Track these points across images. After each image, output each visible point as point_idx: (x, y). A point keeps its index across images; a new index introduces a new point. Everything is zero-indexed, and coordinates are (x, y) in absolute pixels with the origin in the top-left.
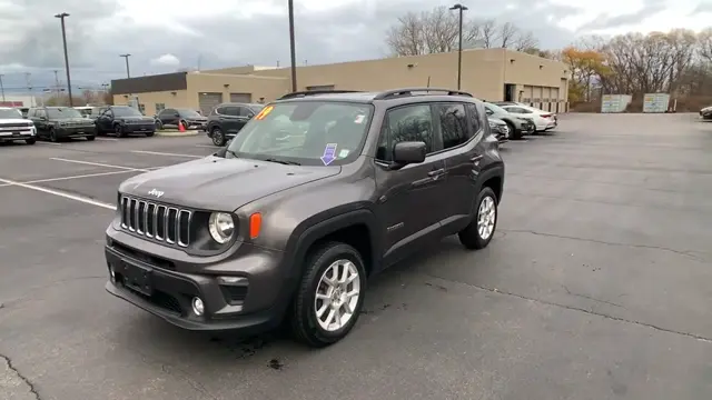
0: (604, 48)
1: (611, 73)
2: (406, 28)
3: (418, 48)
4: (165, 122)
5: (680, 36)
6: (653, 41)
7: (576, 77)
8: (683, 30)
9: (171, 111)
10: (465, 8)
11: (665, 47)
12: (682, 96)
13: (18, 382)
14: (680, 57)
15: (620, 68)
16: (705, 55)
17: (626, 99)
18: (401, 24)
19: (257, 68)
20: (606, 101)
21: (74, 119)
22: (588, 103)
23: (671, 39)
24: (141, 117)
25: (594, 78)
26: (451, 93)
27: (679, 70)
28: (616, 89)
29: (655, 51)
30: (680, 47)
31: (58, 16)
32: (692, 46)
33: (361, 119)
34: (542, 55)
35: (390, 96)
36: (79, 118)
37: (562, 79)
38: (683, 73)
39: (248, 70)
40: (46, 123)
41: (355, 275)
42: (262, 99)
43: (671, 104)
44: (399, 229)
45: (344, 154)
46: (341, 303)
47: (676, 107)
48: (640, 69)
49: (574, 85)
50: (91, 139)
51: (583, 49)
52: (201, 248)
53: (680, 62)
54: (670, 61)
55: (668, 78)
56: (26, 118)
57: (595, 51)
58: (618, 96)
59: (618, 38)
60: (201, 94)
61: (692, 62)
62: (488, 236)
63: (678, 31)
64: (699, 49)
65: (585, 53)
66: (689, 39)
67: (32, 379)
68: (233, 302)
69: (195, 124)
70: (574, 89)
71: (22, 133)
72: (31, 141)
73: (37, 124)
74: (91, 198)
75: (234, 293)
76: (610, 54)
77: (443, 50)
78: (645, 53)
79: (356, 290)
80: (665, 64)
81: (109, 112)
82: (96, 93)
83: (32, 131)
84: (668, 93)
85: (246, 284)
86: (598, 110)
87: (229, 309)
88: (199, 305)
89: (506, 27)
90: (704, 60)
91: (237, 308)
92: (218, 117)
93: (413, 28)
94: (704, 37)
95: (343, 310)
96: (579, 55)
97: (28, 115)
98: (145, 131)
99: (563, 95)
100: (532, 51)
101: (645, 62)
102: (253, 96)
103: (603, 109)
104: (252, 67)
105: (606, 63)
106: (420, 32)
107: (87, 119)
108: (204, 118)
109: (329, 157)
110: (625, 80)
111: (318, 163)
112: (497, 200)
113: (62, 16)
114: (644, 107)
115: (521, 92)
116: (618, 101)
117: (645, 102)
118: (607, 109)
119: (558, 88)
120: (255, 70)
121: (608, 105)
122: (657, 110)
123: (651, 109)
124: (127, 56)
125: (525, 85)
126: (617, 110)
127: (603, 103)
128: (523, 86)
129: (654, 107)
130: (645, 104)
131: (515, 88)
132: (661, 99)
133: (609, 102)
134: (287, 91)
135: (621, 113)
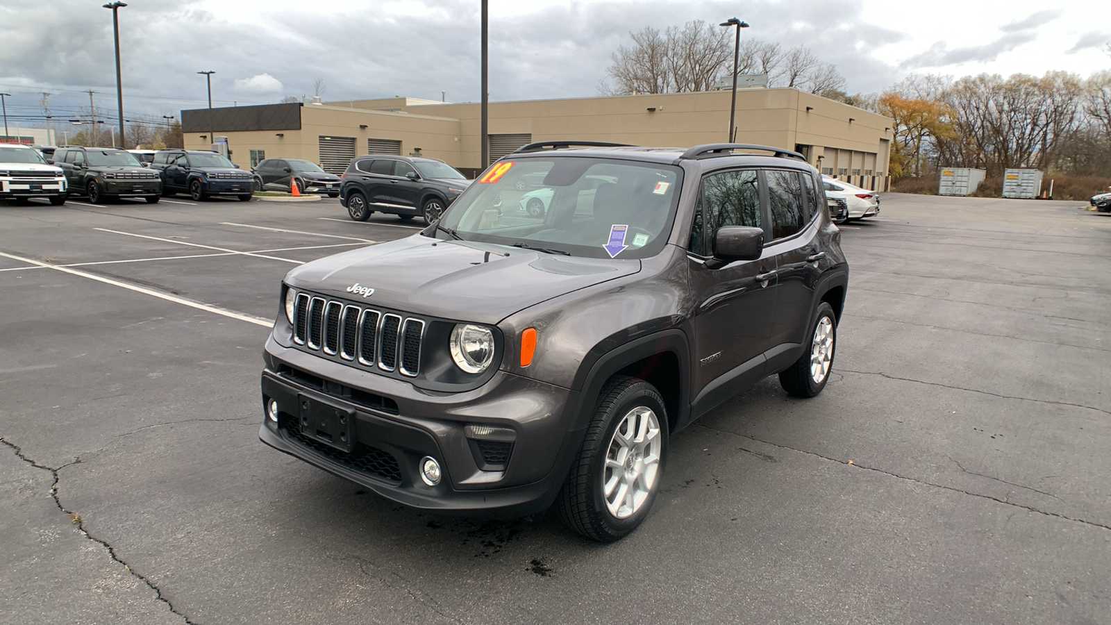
0: (945, 95)
1: (953, 134)
2: (642, 51)
3: (660, 81)
4: (268, 179)
5: (1059, 83)
6: (1016, 90)
7: (900, 138)
8: (1064, 73)
9: (278, 163)
10: (744, 25)
11: (1036, 99)
12: (1061, 175)
13: (134, 583)
14: (1057, 114)
15: (968, 128)
16: (1094, 113)
17: (978, 176)
18: (634, 44)
19: (410, 102)
20: (948, 177)
21: (126, 169)
22: (917, 178)
23: (1045, 87)
24: (233, 171)
25: (928, 141)
26: (778, 154)
27: (1056, 135)
28: (960, 159)
29: (1020, 104)
30: (1058, 99)
31: (109, 6)
32: (1076, 99)
33: (662, 188)
34: (850, 102)
35: (702, 154)
36: (136, 168)
37: (881, 140)
38: (1061, 139)
39: (397, 104)
40: (81, 173)
41: (655, 431)
42: (417, 150)
43: (1045, 187)
44: (715, 362)
45: (641, 241)
46: (635, 475)
47: (1054, 191)
48: (997, 131)
49: (897, 151)
50: (152, 201)
51: (912, 95)
52: (439, 380)
53: (1057, 123)
54: (1042, 120)
55: (1039, 146)
56: (51, 163)
57: (930, 99)
58: (965, 171)
59: (966, 81)
60: (322, 138)
61: (1075, 124)
62: (822, 377)
63: (1056, 75)
64: (1085, 104)
65: (916, 103)
66: (1072, 88)
67: (153, 578)
68: (487, 466)
69: (315, 185)
70: (898, 156)
71: (45, 187)
72: (57, 200)
73: (68, 173)
74: (175, 293)
75: (488, 452)
76: (953, 106)
77: (697, 88)
78: (1006, 107)
79: (655, 455)
80: (1035, 124)
81: (182, 161)
82: (151, 128)
83: (60, 184)
84: (1039, 168)
85: (511, 439)
86: (934, 190)
87: (480, 478)
88: (431, 470)
89: (795, 58)
90: (1094, 121)
91: (494, 477)
92: (358, 175)
93: (652, 52)
94: (1096, 86)
95: (637, 485)
96: (906, 105)
97: (55, 157)
98: (238, 192)
99: (882, 166)
100: (836, 95)
101: (1005, 120)
102: (404, 145)
103: (942, 190)
104: (404, 100)
105: (945, 119)
106: (665, 59)
107: (148, 170)
108: (328, 176)
109: (614, 244)
110: (974, 147)
111: (598, 253)
112: (835, 322)
113: (115, 7)
114: (1004, 190)
115: (819, 157)
116: (964, 179)
117: (1006, 181)
118: (947, 189)
119: (875, 154)
120: (408, 104)
121: (950, 183)
122: (1023, 194)
123: (1014, 192)
124: (208, 74)
125: (826, 148)
126: (964, 193)
127: (942, 180)
128: (823, 148)
129: (1018, 189)
130: (1005, 184)
131: (811, 152)
132: (1031, 178)
133: (950, 178)
134: (456, 139)
135: (969, 196)
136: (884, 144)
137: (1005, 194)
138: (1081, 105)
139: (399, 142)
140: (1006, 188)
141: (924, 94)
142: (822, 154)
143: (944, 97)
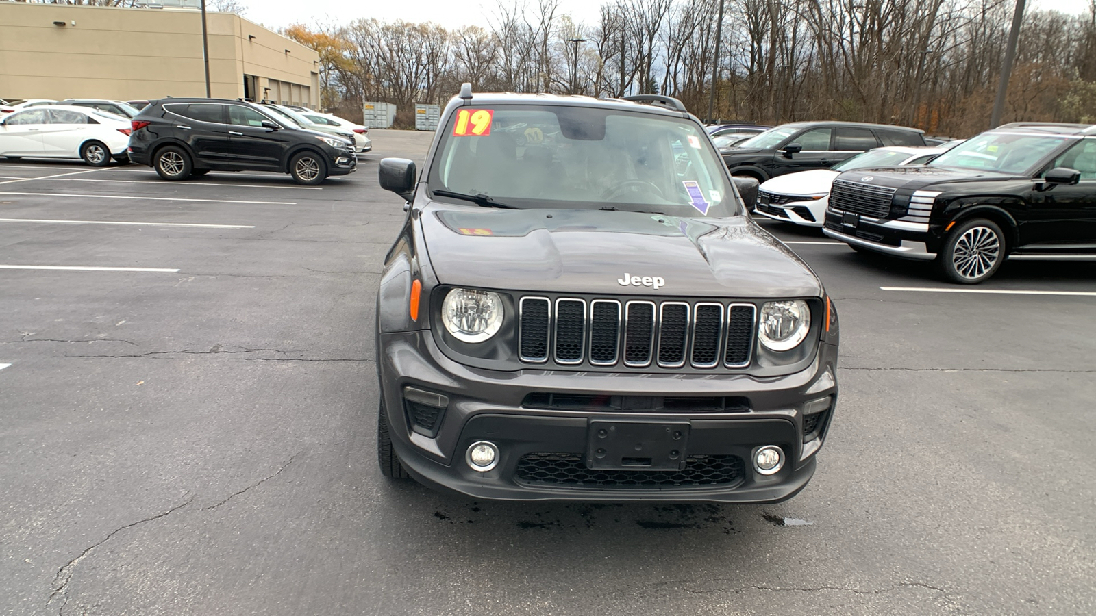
0: (343, 32)
1: (352, 69)
5: (432, 29)
6: (400, 31)
14: (434, 56)
17: (391, 110)
20: (369, 111)
23: (422, 31)
27: (435, 75)
30: (433, 42)
32: (446, 44)
37: (313, 74)
48: (391, 68)
53: (435, 63)
54: (423, 60)
57: (330, 34)
58: (381, 105)
59: (360, 21)
61: (448, 66)
64: (453, 49)
65: (319, 37)
66: (442, 34)
76: (351, 43)
78: (394, 47)
80: (419, 63)
90: (459, 64)
94: (459, 34)
96: (311, 38)
99: (315, 97)
101: (395, 58)
105: (347, 54)
109: (699, 202)
114: (417, 123)
115: (266, 89)
116: (384, 113)
117: (417, 115)
118: (370, 122)
119: (308, 88)
121: (372, 117)
122: (431, 127)
123: (424, 125)
125: (270, 80)
126: (384, 126)
127: (365, 113)
128: (267, 80)
129: (427, 123)
130: (417, 118)
131: (258, 84)
132: (435, 113)
133: (372, 112)
135: (389, 128)
136: (314, 77)
137: (418, 127)
138: (448, 49)
140: (418, 122)
141: (325, 29)
142: (267, 86)
143: (342, 34)
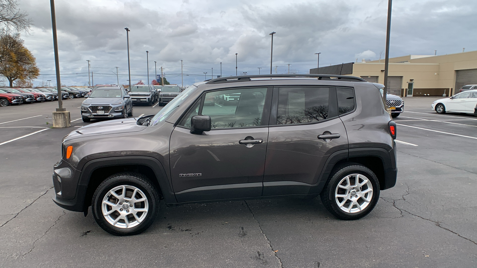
31: (270, 34)
41: (144, 198)
42: (412, 80)
46: (129, 213)
79: (146, 209)
102: (404, 78)
104: (410, 56)
109: (157, 120)
120: (412, 58)
124: (319, 54)
134: (436, 74)
139: (402, 77)
